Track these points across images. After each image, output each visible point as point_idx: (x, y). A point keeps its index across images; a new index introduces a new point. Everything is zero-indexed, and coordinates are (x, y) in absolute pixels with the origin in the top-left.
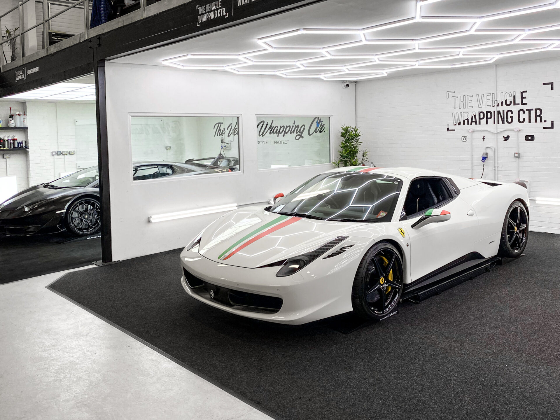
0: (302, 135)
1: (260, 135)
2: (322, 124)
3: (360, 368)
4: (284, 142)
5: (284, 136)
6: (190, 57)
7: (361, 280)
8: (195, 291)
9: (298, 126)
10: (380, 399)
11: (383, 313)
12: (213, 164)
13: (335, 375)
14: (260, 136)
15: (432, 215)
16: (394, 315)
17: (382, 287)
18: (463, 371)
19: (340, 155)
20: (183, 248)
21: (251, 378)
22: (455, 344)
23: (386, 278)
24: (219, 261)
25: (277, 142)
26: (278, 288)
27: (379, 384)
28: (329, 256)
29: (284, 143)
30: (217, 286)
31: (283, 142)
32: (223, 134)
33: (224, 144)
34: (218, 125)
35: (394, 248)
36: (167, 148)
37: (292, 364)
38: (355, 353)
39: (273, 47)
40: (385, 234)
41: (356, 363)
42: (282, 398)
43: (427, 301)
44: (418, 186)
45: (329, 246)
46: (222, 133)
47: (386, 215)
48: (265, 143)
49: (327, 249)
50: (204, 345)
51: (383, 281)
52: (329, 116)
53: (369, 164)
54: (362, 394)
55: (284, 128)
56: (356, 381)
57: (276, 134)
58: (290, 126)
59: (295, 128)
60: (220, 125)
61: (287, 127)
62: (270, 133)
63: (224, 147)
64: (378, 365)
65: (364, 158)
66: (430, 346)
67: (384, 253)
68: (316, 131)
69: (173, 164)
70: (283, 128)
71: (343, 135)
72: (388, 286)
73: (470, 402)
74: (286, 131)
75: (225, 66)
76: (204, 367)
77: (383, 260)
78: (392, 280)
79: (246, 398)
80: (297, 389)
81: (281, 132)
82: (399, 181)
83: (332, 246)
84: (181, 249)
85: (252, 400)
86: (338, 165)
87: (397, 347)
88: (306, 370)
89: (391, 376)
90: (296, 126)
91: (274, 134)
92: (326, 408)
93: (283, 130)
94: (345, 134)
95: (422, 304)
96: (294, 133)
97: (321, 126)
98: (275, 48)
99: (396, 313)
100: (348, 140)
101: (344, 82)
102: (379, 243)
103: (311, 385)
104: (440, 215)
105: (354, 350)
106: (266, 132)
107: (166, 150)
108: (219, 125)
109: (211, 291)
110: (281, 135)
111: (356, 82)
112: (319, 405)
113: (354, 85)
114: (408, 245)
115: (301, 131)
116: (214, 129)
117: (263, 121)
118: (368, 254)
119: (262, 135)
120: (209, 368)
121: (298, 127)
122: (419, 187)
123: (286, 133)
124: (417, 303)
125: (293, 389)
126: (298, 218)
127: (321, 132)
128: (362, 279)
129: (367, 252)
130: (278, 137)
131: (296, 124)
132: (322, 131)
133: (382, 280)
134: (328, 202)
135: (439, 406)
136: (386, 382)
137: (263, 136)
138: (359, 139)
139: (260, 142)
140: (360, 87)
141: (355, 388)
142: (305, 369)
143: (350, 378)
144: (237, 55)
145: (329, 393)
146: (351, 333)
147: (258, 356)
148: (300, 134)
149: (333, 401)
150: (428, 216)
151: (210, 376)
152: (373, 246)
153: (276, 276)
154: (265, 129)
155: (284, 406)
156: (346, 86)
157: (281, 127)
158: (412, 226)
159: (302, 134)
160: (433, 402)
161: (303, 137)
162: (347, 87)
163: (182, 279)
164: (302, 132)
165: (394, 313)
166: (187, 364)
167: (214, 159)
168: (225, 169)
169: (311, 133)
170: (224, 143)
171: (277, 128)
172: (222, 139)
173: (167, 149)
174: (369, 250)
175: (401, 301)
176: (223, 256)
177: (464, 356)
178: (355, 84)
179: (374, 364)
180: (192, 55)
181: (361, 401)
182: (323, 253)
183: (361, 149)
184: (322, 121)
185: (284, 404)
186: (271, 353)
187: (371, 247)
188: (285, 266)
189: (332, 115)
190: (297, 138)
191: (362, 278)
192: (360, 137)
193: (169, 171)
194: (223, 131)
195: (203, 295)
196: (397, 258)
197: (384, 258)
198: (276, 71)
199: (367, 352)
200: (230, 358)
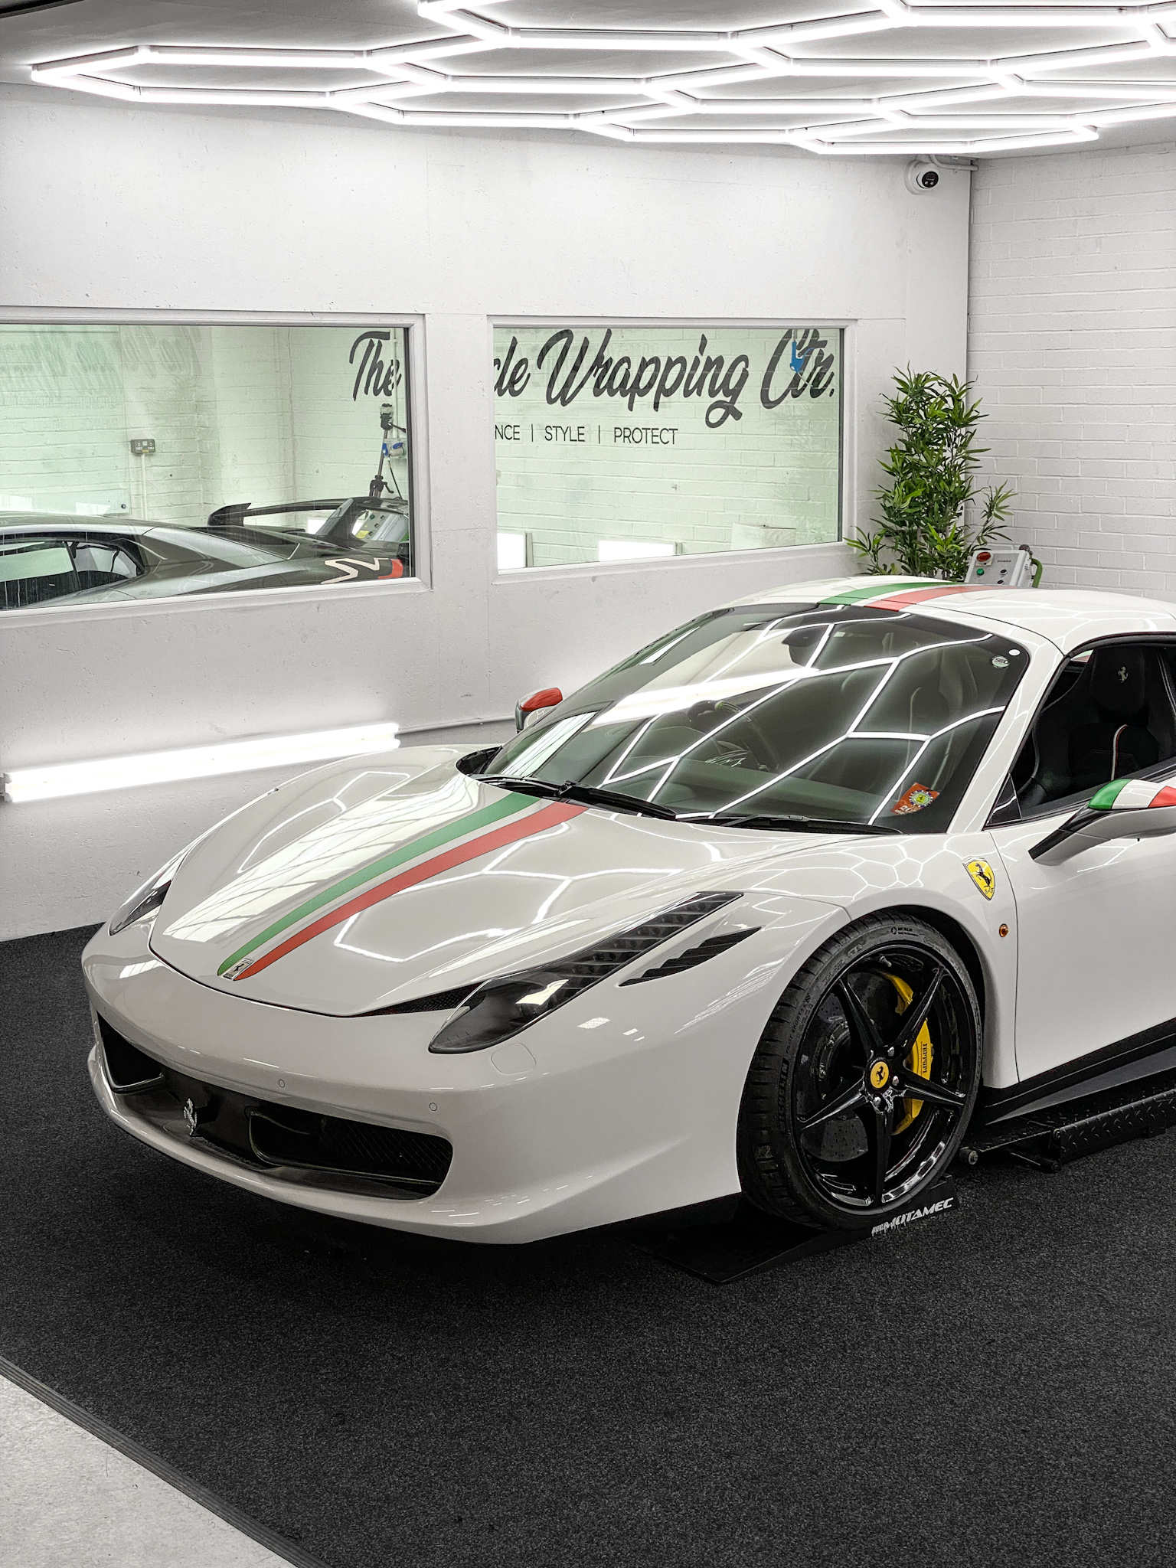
0: (736, 406)
1: (554, 396)
2: (821, 353)
3: (725, 1414)
4: (656, 433)
5: (656, 406)
6: (145, 56)
7: (782, 1073)
8: (132, 1102)
9: (720, 361)
10: (760, 1530)
11: (877, 1204)
12: (332, 533)
13: (617, 1439)
14: (551, 401)
15: (1116, 805)
16: (935, 1214)
17: (877, 1099)
18: (1114, 1435)
19: (884, 507)
20: (94, 929)
21: (294, 1445)
22: (1132, 1334)
23: (900, 1065)
24: (222, 983)
25: (625, 434)
26: (433, 1100)
27: (776, 1475)
28: (651, 974)
29: (656, 439)
30: (206, 1086)
31: (653, 436)
32: (390, 387)
33: (395, 436)
34: (366, 342)
35: (943, 941)
36: (141, 448)
37: (466, 1395)
38: (728, 1359)
39: (505, 27)
40: (898, 882)
41: (718, 1394)
42: (389, 1519)
43: (1092, 1163)
44: (1122, 673)
45: (656, 931)
46: (387, 382)
47: (934, 801)
48: (575, 436)
49: (649, 945)
50: (142, 1318)
51: (881, 1078)
52: (841, 324)
53: (1012, 552)
54: (697, 1511)
55: (657, 369)
56: (691, 1463)
57: (623, 395)
58: (682, 360)
59: (707, 368)
60: (380, 345)
61: (670, 364)
62: (597, 392)
63: (395, 447)
64: (798, 1407)
65: (994, 521)
66: (1030, 1337)
67: (890, 964)
68: (794, 390)
69: (140, 533)
70: (652, 367)
71: (902, 414)
72: (902, 1095)
73: (1093, 1545)
74: (668, 385)
75: (332, 93)
76: (120, 1402)
77: (894, 992)
78: (927, 1076)
79: (255, 1517)
80: (457, 1488)
81: (642, 385)
82: (1014, 653)
83: (670, 933)
84: (89, 932)
85: (273, 1526)
86: (875, 553)
87: (899, 1338)
88: (516, 1419)
89: (832, 1447)
90: (709, 358)
91: (612, 393)
92: (544, 1556)
93: (654, 377)
94: (908, 410)
95: (1073, 1172)
96: (699, 394)
97: (818, 363)
98: (516, 30)
99: (945, 1206)
100: (923, 439)
101: (915, 160)
102: (874, 923)
103: (515, 1475)
104: (1148, 808)
105: (727, 1347)
106: (581, 385)
107: (131, 457)
108: (371, 344)
109: (188, 1106)
110: (643, 403)
111: (974, 163)
112: (520, 1547)
113: (964, 175)
114: (1003, 932)
115: (732, 386)
116: (351, 361)
117: (566, 333)
118: (818, 969)
119: (564, 399)
120: (142, 1406)
121: (719, 368)
122: (1124, 678)
123: (669, 393)
124: (1047, 1169)
125: (441, 1489)
126: (571, 805)
127: (815, 393)
128: (785, 1066)
129: (815, 957)
130: (631, 408)
131: (712, 352)
132: (823, 390)
133: (879, 1073)
134: (740, 736)
135: (971, 1558)
136: (804, 1467)
137: (564, 403)
138: (973, 434)
139: (553, 432)
140: (992, 188)
141: (678, 1489)
142: (511, 1415)
143: (671, 1453)
144: (360, 52)
145: (576, 1503)
146: (737, 1280)
147: (346, 1362)
148: (728, 399)
149: (578, 1532)
150: (1104, 811)
151: (135, 1438)
152: (844, 932)
153: (430, 1050)
154: (576, 369)
155: (388, 1547)
156: (924, 180)
157: (644, 364)
158: (1036, 852)
159: (733, 401)
160: (954, 1545)
161: (738, 415)
162: (929, 186)
163: (92, 1056)
164: (735, 393)
165: (938, 1205)
166: (58, 1391)
167: (335, 507)
168: (376, 560)
169: (772, 397)
170: (394, 430)
171: (625, 365)
172: (386, 410)
173: (138, 454)
174: (824, 948)
175: (972, 1160)
176: (238, 964)
177: (1146, 1378)
178: (972, 168)
179: (783, 1402)
180: (153, 48)
181: (683, 1536)
182: (627, 958)
183: (982, 481)
184: (824, 344)
185: (390, 1539)
186: (400, 1352)
187: (833, 940)
188: (471, 1009)
189: (856, 320)
190: (713, 420)
191: (785, 1061)
192: (979, 425)
193: (123, 565)
194: (390, 373)
195: (159, 1121)
196: (951, 983)
197: (899, 983)
198: (575, 115)
199: (774, 1354)
200: (233, 1370)
